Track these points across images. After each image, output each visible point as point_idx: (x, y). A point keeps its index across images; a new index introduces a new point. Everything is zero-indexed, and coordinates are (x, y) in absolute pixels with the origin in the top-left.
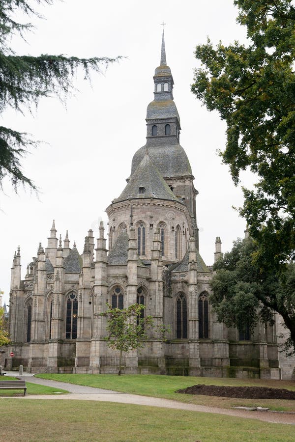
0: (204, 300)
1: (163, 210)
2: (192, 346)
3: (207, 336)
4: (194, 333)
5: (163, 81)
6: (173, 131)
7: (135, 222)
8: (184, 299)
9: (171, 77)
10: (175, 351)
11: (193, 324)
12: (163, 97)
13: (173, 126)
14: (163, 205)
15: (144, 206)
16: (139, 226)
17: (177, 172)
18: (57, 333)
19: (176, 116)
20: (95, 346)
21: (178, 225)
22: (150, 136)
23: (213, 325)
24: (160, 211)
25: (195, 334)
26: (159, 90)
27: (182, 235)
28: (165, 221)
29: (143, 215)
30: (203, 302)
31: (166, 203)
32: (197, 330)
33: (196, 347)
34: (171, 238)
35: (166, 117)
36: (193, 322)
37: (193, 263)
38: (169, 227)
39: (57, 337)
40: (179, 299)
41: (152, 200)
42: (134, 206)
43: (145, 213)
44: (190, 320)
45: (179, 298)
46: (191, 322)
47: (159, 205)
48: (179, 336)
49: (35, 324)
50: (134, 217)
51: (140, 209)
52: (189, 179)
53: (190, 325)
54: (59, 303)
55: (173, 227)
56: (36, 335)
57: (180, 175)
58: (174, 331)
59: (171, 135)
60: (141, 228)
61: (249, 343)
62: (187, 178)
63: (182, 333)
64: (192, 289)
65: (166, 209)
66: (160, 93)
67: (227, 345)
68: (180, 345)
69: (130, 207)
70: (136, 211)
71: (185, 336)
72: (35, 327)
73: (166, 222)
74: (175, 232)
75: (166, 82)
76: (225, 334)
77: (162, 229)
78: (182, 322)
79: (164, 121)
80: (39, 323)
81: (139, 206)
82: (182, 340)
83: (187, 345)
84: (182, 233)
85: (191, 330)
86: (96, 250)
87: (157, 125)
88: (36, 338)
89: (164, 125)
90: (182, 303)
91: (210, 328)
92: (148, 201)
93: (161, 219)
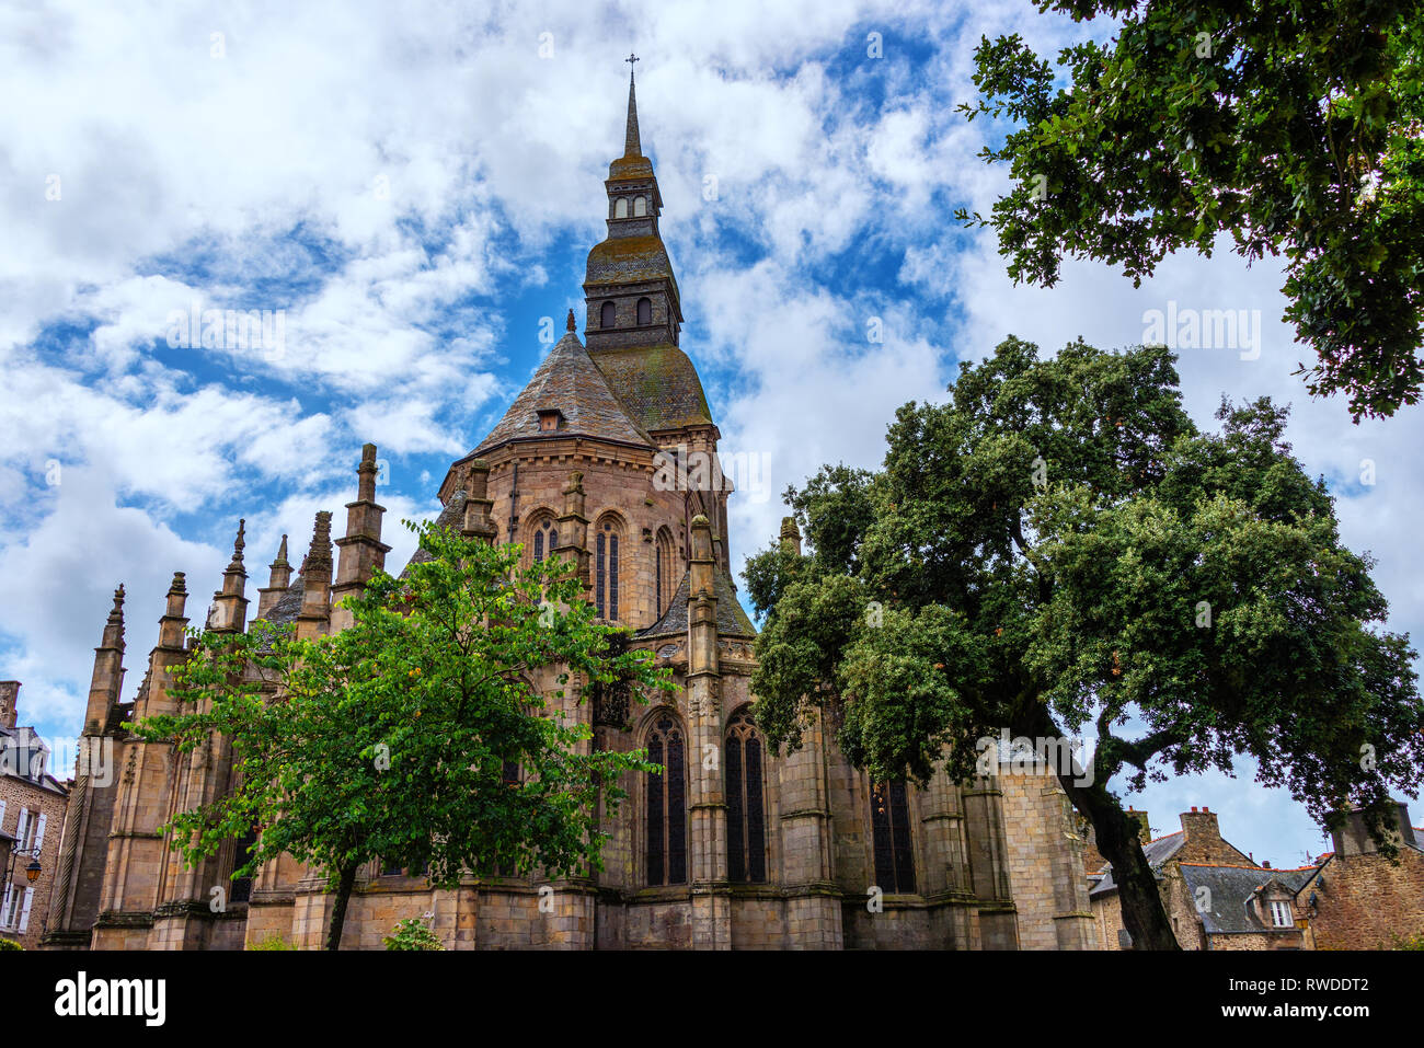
0: (744, 736)
1: (615, 477)
2: (702, 908)
3: (759, 873)
4: (708, 859)
5: (630, 193)
6: (658, 313)
7: (524, 514)
8: (675, 734)
9: (653, 180)
10: (639, 934)
11: (707, 824)
12: (630, 232)
13: (660, 303)
14: (615, 462)
15: (555, 464)
16: (540, 526)
17: (668, 417)
18: (188, 880)
19: (665, 275)
20: (308, 918)
21: (665, 526)
22: (596, 327)
23: (780, 829)
24: (607, 479)
25: (714, 862)
26: (622, 212)
27: (679, 559)
28: (621, 511)
29: (552, 493)
30: (743, 745)
31: (624, 457)
32: (720, 846)
33: (719, 913)
34: (639, 564)
35: (639, 279)
36: (708, 812)
37: (701, 599)
38: (633, 529)
39: (186, 895)
40: (655, 737)
41: (579, 444)
42: (524, 465)
43: (557, 484)
44: (694, 809)
45: (657, 730)
46: (697, 814)
47: (601, 461)
48: (654, 876)
49: (120, 851)
50: (524, 498)
51: (541, 475)
52: (704, 435)
53: (696, 825)
54: (210, 759)
55: (646, 531)
56: (120, 890)
57: (678, 423)
58: (639, 857)
59: (654, 323)
60: (546, 533)
61: (914, 899)
62: (699, 433)
63: (667, 861)
64: (701, 691)
65: (626, 474)
66: (622, 221)
67: (836, 904)
68: (661, 911)
69: (510, 468)
70: (528, 479)
71: (679, 876)
72: (119, 861)
73: (626, 514)
74: (653, 547)
75: (640, 194)
76: (826, 862)
77: (614, 537)
78: (667, 822)
79: (634, 290)
80: (140, 847)
81: (539, 464)
82: (667, 888)
83: (684, 908)
84: (678, 555)
85: (697, 849)
86: (342, 543)
87: (615, 300)
88: (117, 906)
89: (634, 301)
90: (665, 748)
91: (771, 841)
92: (567, 449)
93: (610, 503)
